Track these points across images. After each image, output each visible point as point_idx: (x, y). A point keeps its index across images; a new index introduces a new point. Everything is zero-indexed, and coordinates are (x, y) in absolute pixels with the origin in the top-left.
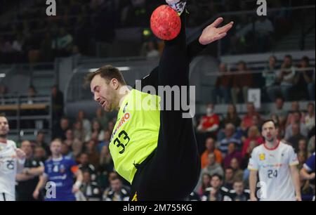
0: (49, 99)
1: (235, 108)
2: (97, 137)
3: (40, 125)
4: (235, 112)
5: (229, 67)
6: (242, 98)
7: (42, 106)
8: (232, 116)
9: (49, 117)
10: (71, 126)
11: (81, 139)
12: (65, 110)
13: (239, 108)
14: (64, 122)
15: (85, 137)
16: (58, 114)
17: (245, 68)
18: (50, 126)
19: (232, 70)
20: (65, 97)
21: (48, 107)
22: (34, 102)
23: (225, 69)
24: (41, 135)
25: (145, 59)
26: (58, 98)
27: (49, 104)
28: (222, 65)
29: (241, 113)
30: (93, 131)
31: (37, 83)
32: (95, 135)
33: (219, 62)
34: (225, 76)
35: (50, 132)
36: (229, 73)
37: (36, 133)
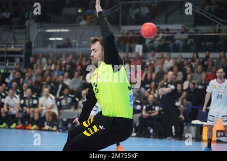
0: (24, 46)
1: (128, 55)
2: (50, 68)
3: (18, 60)
4: (128, 57)
5: (125, 32)
6: (131, 50)
7: (19, 49)
8: (126, 59)
9: (23, 56)
10: (35, 62)
11: (41, 69)
12: (33, 52)
13: (130, 55)
14: (32, 59)
15: (43, 68)
16: (29, 54)
17: (133, 33)
19: (127, 34)
21: (23, 50)
22: (15, 47)
23: (123, 33)
25: (79, 26)
27: (24, 48)
29: (131, 58)
30: (48, 64)
31: (17, 37)
32: (49, 67)
33: (120, 29)
35: (23, 64)
36: (125, 35)
37: (15, 64)
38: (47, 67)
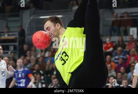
0: (17, 33)
1: (122, 39)
2: (44, 55)
3: (12, 48)
5: (119, 15)
6: (126, 33)
7: (13, 37)
8: (121, 43)
9: (17, 44)
10: (29, 49)
11: (35, 56)
12: (26, 40)
13: (125, 38)
14: (25, 47)
17: (128, 16)
18: (18, 49)
19: (121, 17)
20: (26, 32)
21: (16, 38)
22: (8, 35)
23: (117, 17)
24: (12, 54)
25: (71, 11)
26: (22, 33)
27: (17, 36)
28: (115, 14)
29: (126, 41)
30: (42, 51)
31: (10, 25)
32: (43, 54)
33: (113, 13)
34: (116, 20)
35: (18, 52)
36: (119, 19)
37: (9, 53)
38: (41, 54)
